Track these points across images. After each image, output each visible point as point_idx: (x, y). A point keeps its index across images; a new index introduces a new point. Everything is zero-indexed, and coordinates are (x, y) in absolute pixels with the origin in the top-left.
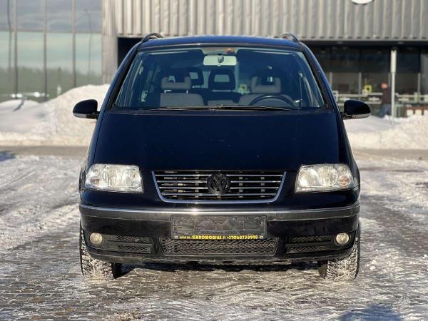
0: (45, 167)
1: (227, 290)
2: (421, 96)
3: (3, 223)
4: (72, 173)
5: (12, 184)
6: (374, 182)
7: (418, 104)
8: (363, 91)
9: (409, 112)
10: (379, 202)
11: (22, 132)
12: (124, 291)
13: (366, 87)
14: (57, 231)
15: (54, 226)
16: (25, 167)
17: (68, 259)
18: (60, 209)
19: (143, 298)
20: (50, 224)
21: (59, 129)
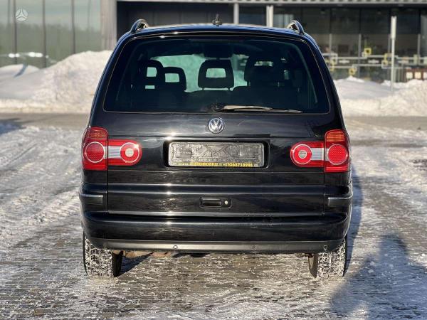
0: (46, 141)
1: (225, 299)
2: (420, 58)
3: (4, 213)
4: (72, 149)
5: (13, 163)
6: (373, 161)
7: (418, 66)
8: (363, 53)
9: (409, 75)
10: (377, 185)
11: (23, 99)
12: (124, 301)
13: (366, 49)
14: (58, 224)
15: (54, 218)
16: (26, 141)
17: (68, 260)
18: (60, 196)
19: (143, 310)
20: (51, 216)
21: (59, 96)
